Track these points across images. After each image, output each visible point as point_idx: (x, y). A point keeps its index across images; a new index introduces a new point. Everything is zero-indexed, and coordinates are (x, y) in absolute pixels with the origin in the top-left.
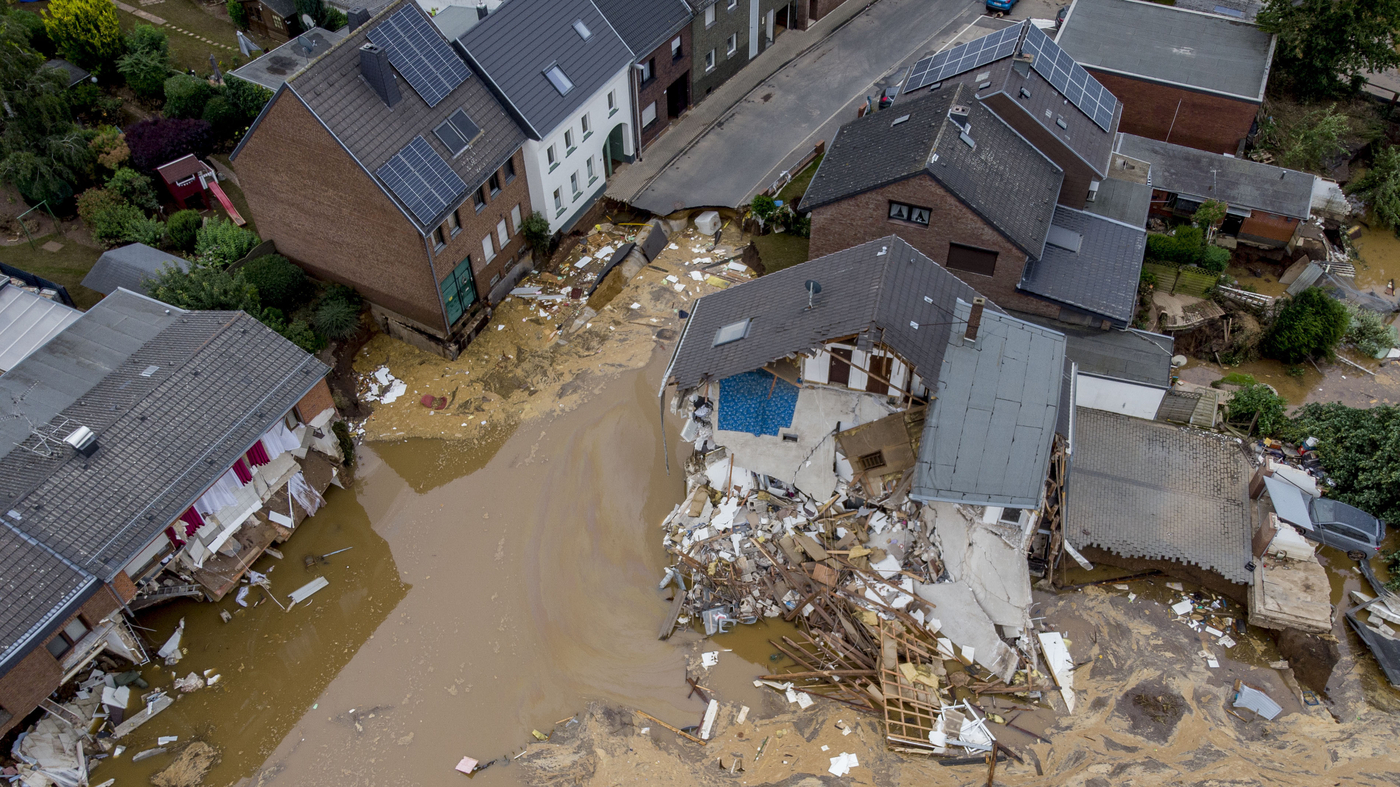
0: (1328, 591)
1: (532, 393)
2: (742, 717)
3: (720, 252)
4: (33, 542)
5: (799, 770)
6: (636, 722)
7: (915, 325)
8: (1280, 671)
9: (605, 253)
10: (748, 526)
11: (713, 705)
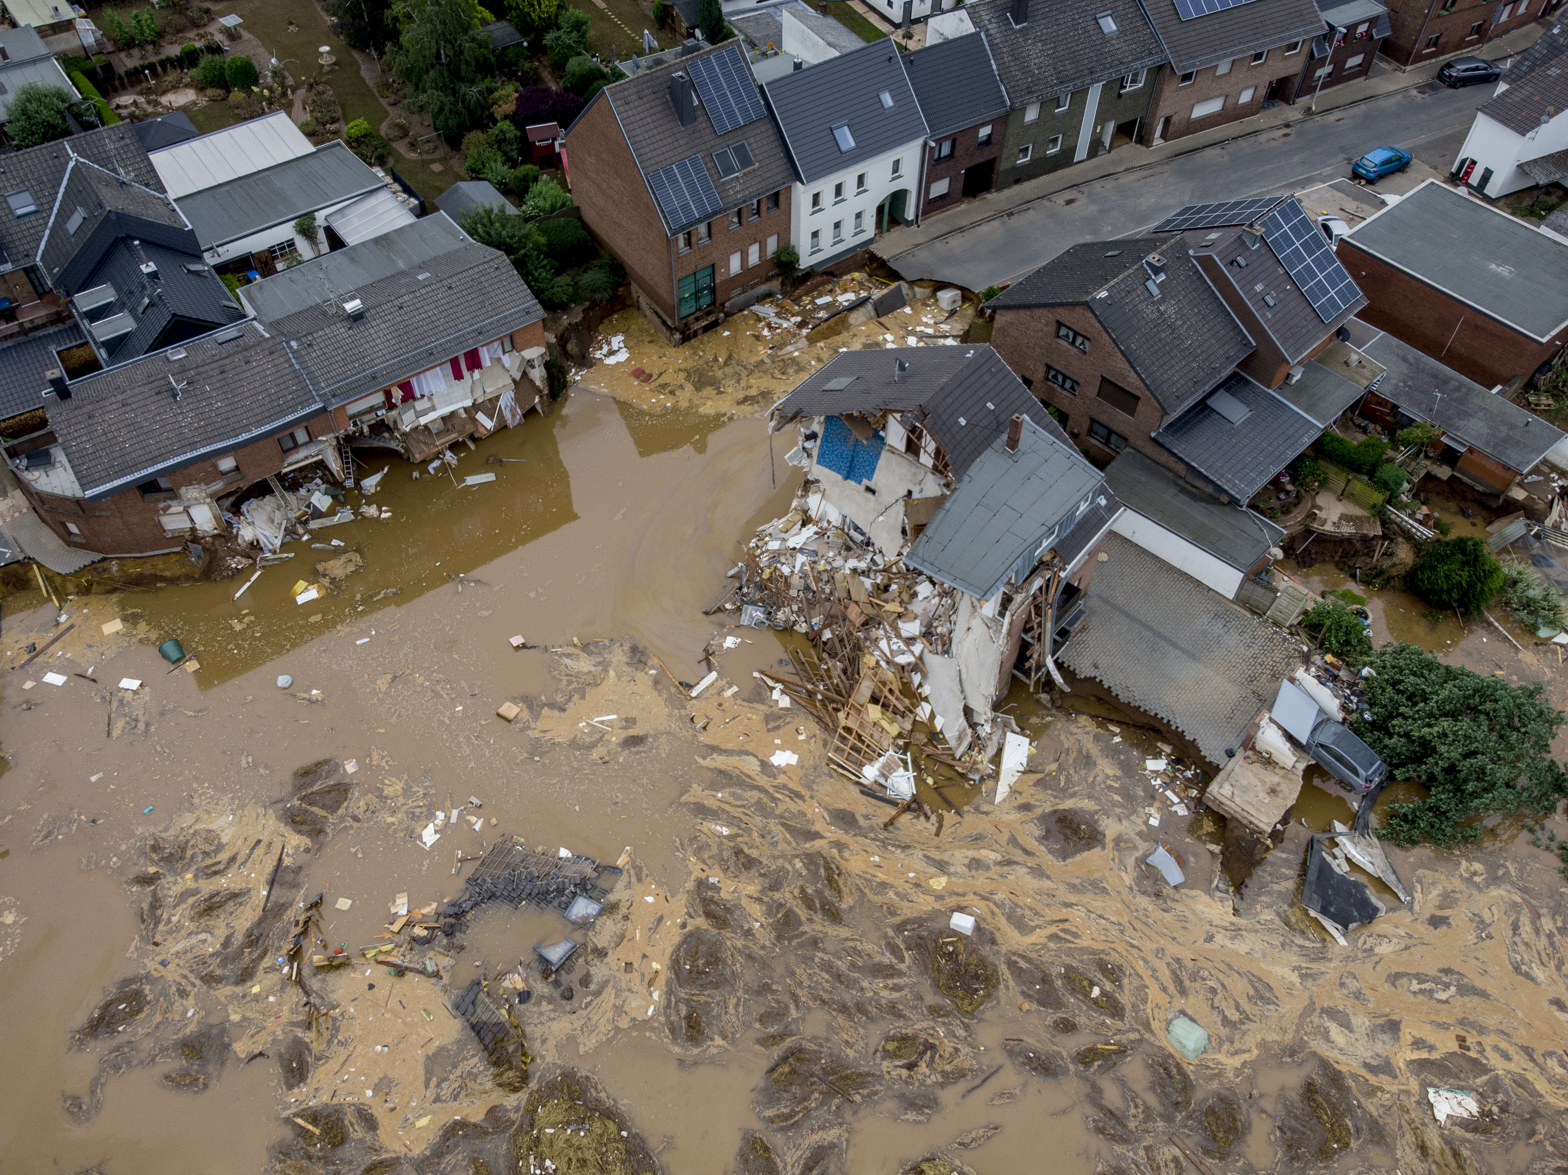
0: (1290, 802)
1: (720, 393)
2: (729, 693)
3: (945, 327)
4: (297, 367)
5: (748, 748)
6: (649, 663)
7: (963, 421)
8: (1212, 853)
9: (846, 298)
10: (815, 553)
11: (713, 675)
